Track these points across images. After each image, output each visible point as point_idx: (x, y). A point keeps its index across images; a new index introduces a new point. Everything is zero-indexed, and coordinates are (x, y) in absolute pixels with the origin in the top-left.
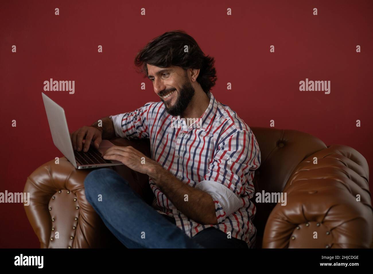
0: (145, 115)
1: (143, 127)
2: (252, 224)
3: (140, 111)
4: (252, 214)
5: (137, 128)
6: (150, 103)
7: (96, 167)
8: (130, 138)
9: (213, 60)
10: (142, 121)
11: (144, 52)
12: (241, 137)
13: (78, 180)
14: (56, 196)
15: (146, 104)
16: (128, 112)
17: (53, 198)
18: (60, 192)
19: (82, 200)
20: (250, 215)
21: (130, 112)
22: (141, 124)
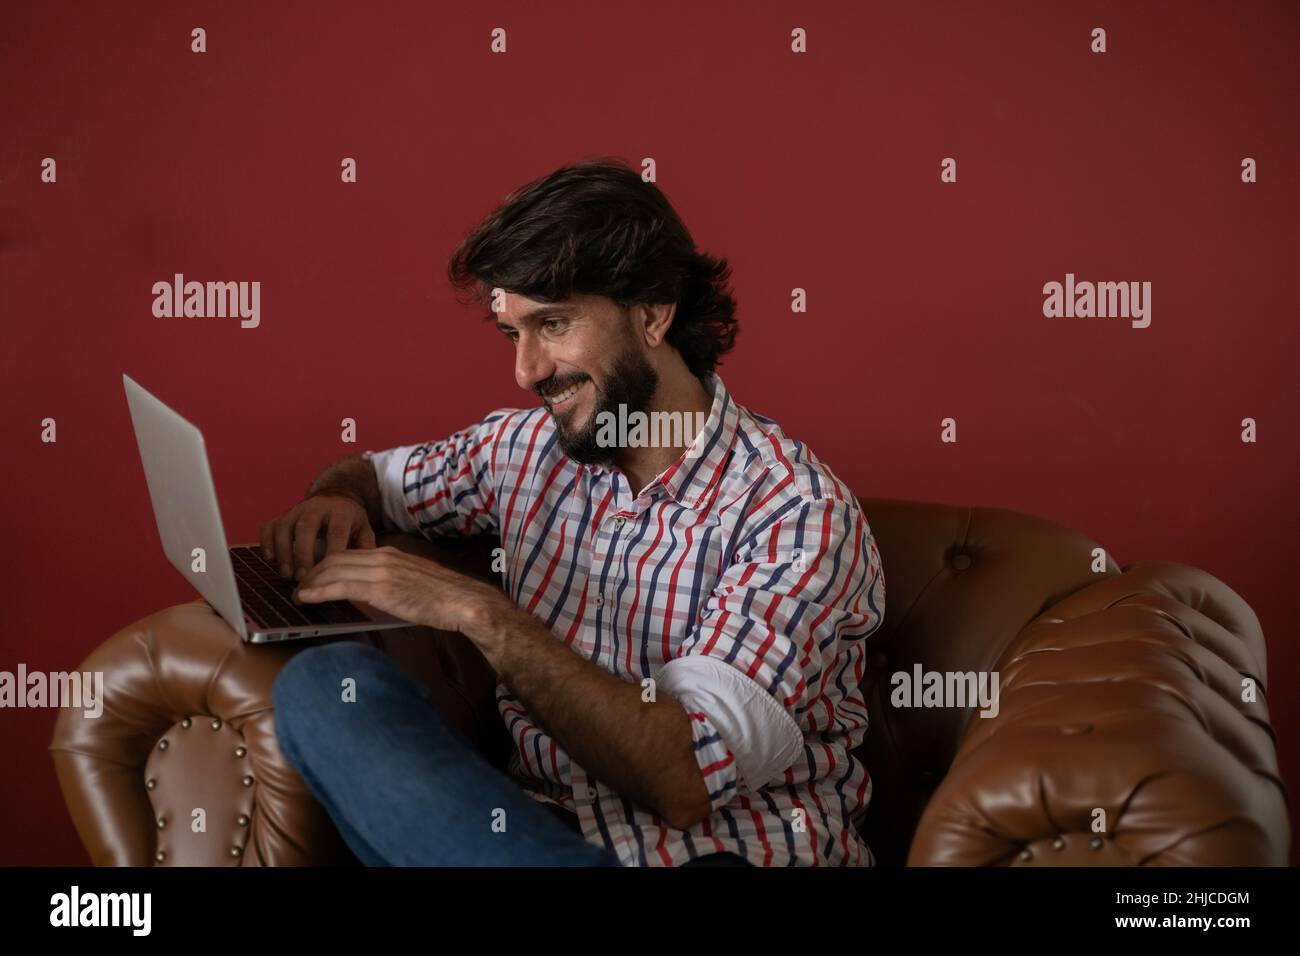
0: (486, 452)
1: (477, 495)
2: (856, 839)
3: (470, 439)
4: (856, 804)
5: (456, 499)
6: (505, 413)
7: (314, 635)
8: (432, 534)
9: (724, 268)
10: (475, 473)
11: (482, 240)
12: (815, 520)
13: (249, 679)
14: (171, 737)
15: (488, 417)
16: (424, 442)
17: (163, 746)
18: (185, 724)
19: (263, 752)
20: (850, 807)
21: (432, 442)
22: (473, 486)
